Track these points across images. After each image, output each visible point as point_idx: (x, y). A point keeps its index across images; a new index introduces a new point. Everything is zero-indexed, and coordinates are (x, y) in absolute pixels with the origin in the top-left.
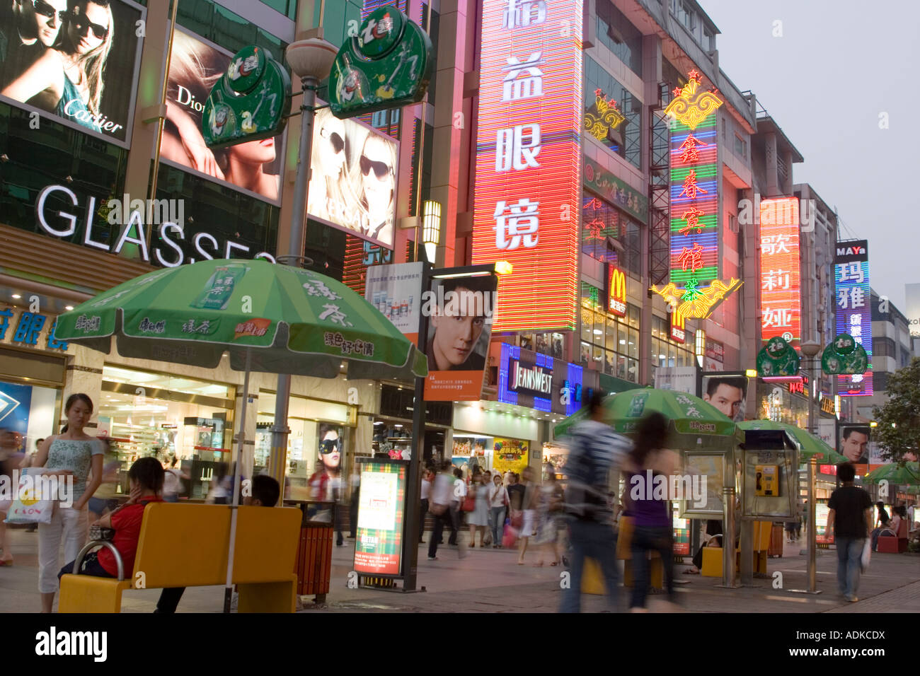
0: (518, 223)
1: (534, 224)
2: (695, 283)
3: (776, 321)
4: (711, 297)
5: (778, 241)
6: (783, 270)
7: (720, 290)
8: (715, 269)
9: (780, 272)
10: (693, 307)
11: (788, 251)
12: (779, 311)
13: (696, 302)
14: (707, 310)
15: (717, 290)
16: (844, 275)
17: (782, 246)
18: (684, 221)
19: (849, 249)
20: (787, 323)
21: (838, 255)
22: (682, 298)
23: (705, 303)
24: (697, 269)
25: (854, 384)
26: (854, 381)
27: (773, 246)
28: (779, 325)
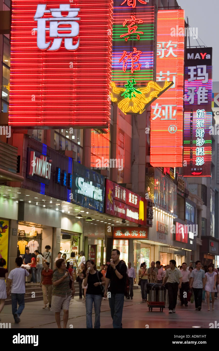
0: (58, 27)
1: (75, 29)
2: (134, 83)
3: (164, 114)
4: (147, 95)
5: (167, 46)
6: (170, 72)
7: (155, 90)
8: (151, 72)
9: (168, 73)
10: (131, 104)
11: (176, 56)
12: (167, 107)
13: (134, 99)
14: (143, 106)
15: (153, 90)
16: (192, 76)
17: (171, 51)
18: (124, 27)
19: (198, 54)
20: (173, 117)
21: (188, 58)
22: (122, 95)
23: (142, 100)
24: (135, 71)
25: (197, 167)
26: (197, 164)
27: (163, 50)
28: (166, 118)
